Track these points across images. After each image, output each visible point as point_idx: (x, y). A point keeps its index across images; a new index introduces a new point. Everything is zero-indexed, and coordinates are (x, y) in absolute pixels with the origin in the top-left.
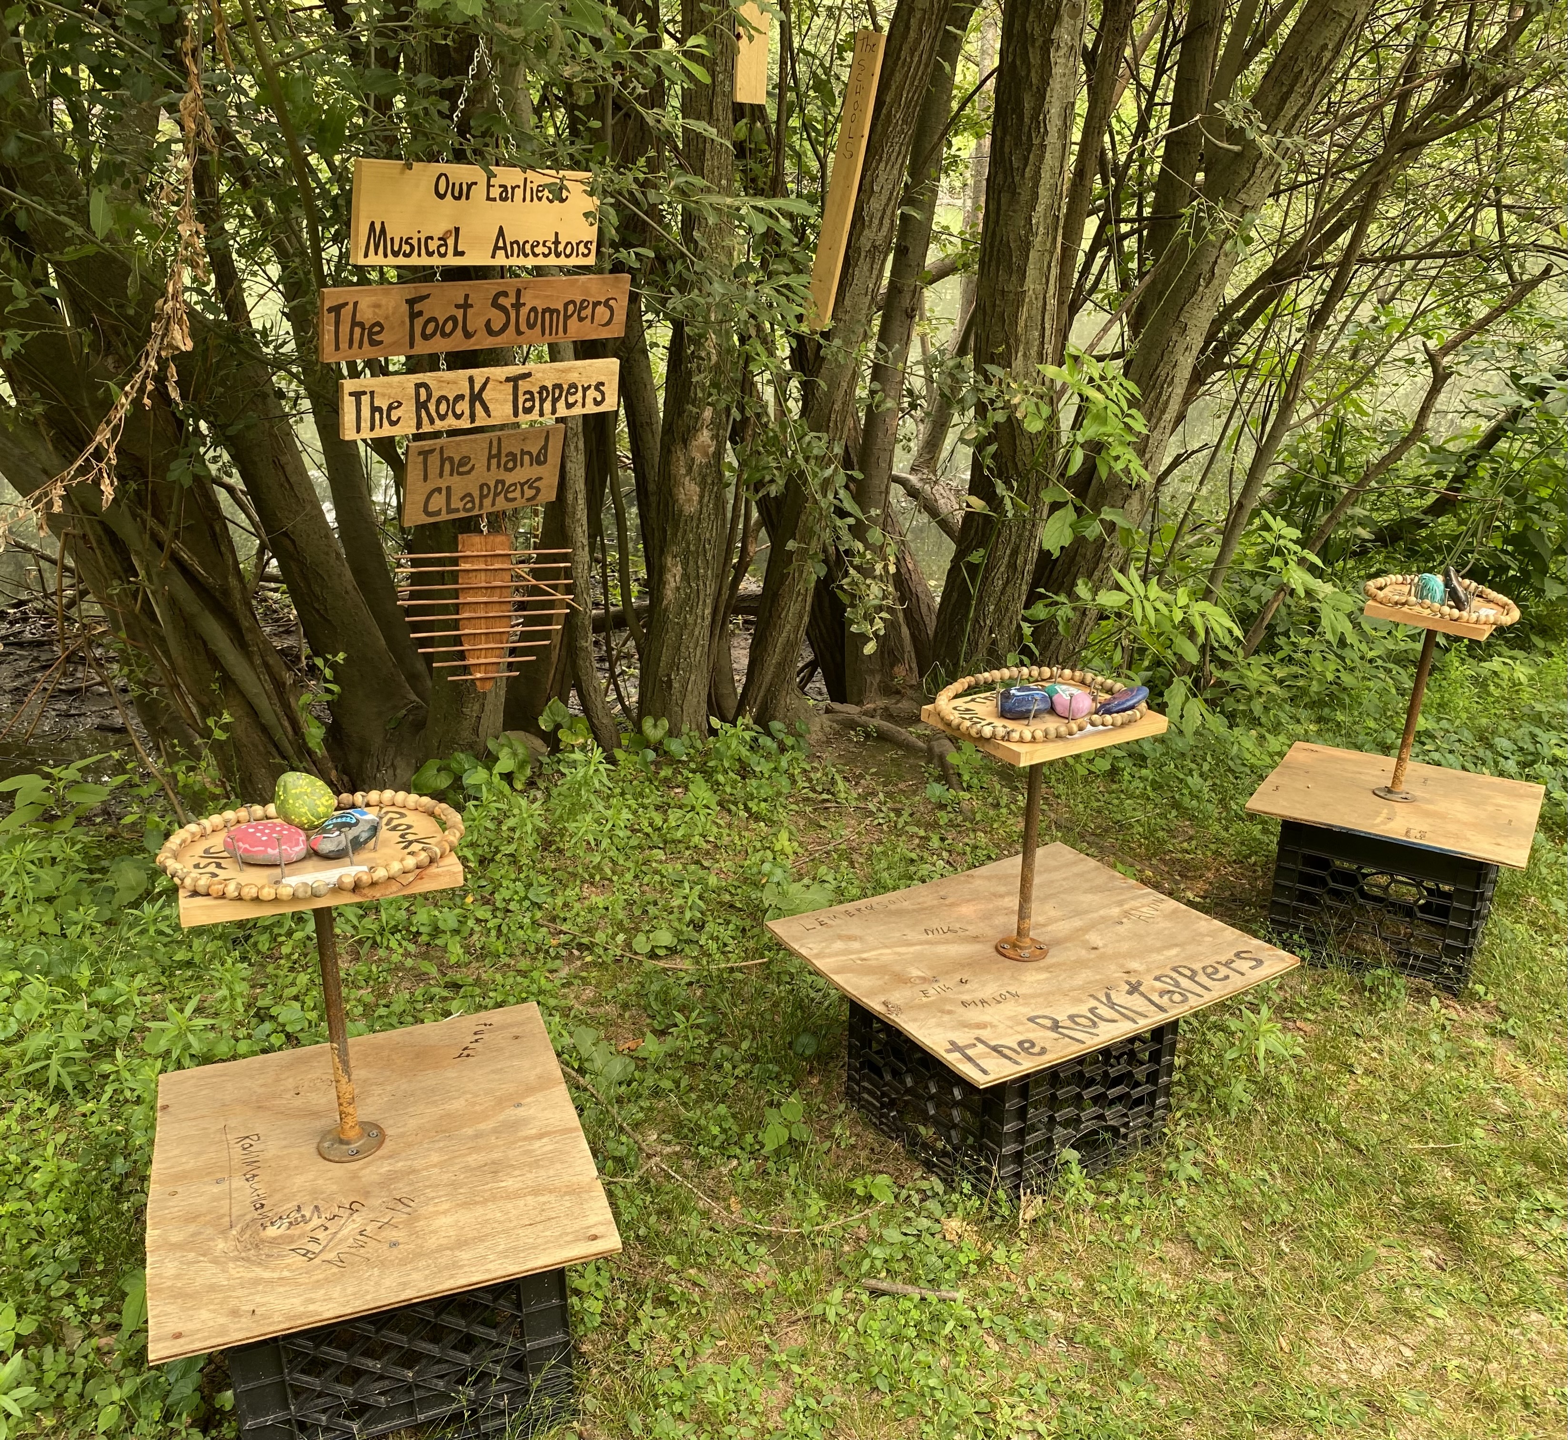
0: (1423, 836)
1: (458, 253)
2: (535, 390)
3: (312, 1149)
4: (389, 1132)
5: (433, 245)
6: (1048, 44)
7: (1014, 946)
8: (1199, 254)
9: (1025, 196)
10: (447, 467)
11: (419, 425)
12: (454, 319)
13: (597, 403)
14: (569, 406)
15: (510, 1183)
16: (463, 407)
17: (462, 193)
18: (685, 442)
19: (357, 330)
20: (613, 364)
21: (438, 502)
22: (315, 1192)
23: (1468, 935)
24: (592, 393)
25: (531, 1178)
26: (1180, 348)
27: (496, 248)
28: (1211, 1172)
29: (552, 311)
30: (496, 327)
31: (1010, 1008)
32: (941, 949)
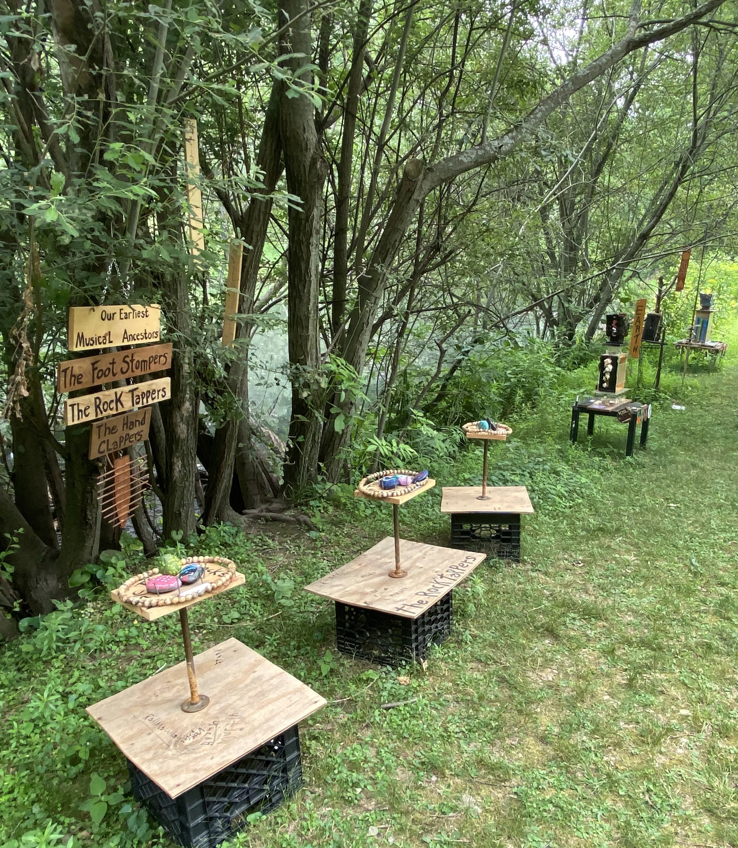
0: (499, 508)
1: (110, 342)
2: (140, 394)
3: (181, 712)
4: (209, 696)
5: (101, 340)
6: (309, 244)
7: (396, 573)
8: (364, 316)
9: (305, 300)
10: (108, 431)
11: (97, 415)
12: (109, 369)
13: (163, 396)
14: (153, 399)
15: (272, 696)
16: (113, 405)
17: (111, 317)
18: (179, 408)
19: (73, 378)
20: (168, 380)
21: (104, 447)
22: (195, 725)
23: (518, 540)
24: (161, 393)
25: (278, 692)
26: (360, 350)
27: (124, 338)
28: (474, 637)
29: (144, 361)
30: (124, 370)
31: (407, 593)
32: (371, 581)
